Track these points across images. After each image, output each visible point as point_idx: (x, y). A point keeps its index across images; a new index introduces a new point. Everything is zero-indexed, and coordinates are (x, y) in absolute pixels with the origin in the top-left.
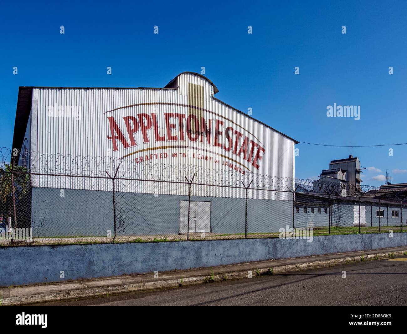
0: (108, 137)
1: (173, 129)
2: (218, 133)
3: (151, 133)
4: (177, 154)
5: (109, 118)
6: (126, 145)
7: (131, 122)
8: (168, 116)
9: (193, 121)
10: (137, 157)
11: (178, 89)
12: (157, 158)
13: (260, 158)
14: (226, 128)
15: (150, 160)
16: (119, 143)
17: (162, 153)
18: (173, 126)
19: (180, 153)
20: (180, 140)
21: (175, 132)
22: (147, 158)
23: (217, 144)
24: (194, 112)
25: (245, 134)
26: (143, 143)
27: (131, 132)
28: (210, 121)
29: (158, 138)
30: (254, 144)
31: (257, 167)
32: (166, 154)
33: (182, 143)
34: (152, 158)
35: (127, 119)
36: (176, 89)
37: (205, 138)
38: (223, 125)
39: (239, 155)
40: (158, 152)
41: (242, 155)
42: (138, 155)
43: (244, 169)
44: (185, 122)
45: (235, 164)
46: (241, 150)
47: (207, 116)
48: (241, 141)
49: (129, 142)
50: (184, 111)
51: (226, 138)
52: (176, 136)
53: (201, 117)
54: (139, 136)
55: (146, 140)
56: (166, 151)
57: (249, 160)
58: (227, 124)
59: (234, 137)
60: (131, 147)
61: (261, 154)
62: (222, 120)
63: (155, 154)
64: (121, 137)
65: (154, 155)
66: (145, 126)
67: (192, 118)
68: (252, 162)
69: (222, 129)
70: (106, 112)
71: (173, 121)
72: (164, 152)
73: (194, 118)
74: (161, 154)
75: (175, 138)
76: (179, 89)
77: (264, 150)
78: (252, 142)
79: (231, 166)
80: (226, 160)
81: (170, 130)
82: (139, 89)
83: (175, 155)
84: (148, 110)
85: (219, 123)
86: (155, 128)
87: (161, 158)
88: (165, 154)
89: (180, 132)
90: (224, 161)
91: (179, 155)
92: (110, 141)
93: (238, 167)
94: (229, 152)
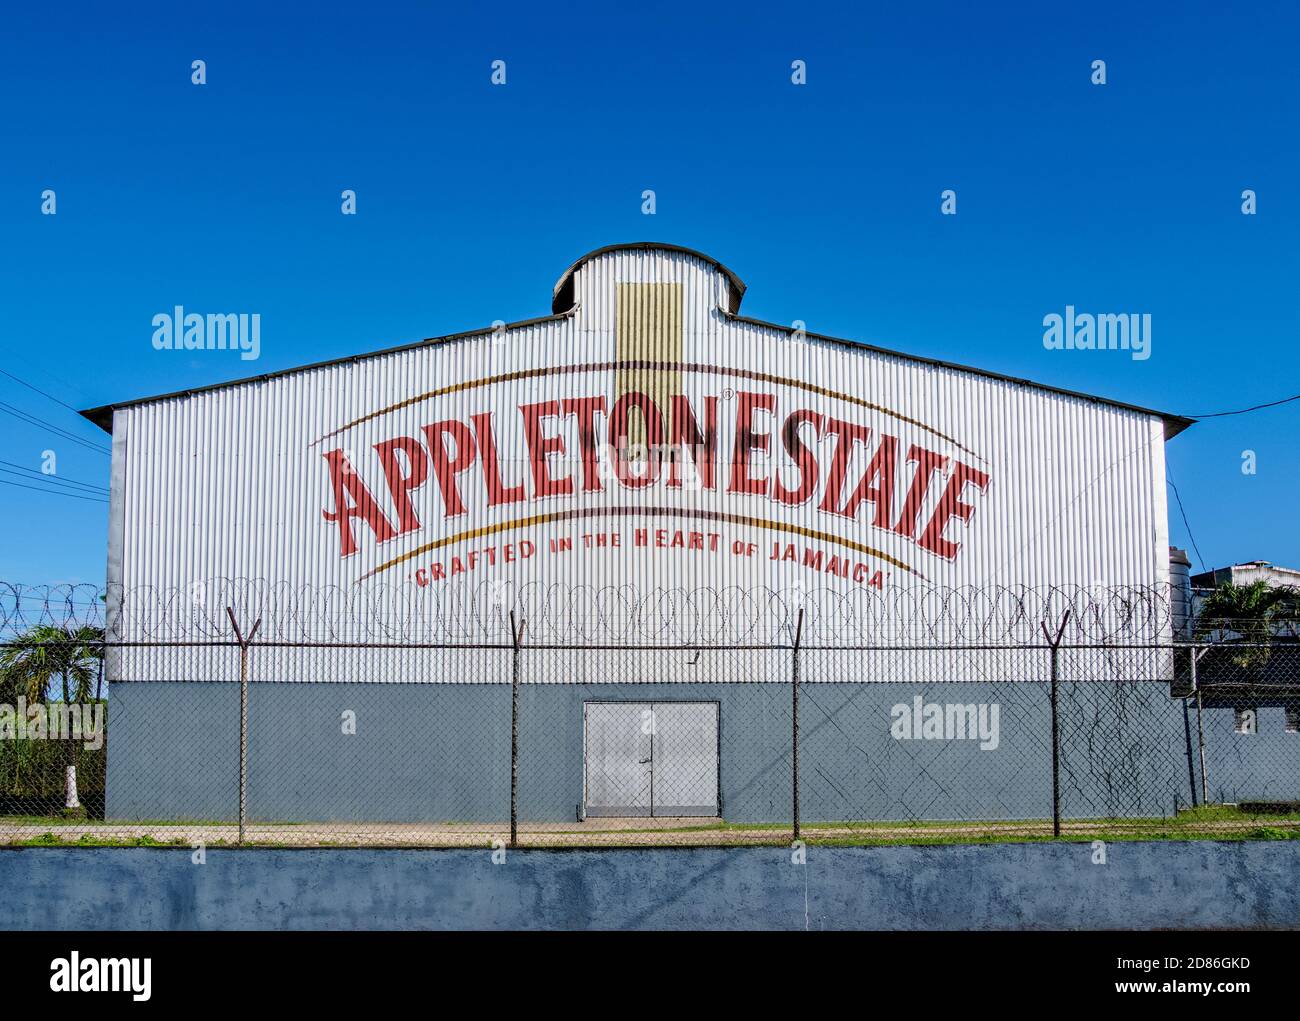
0: (327, 516)
1: (553, 458)
2: (748, 440)
3: (471, 482)
4: (570, 540)
5: (329, 456)
6: (384, 532)
7: (402, 457)
8: (533, 414)
9: (635, 415)
10: (420, 567)
11: (573, 316)
12: (493, 563)
13: (965, 512)
14: (787, 416)
15: (469, 571)
16: (362, 529)
17: (511, 542)
18: (557, 444)
19: (581, 534)
20: (585, 488)
21: (565, 464)
22: (457, 566)
23: (742, 483)
24: (640, 382)
25: (880, 426)
26: (443, 519)
27: (400, 489)
28: (711, 403)
29: (498, 495)
30: (928, 461)
31: (949, 551)
32: (529, 543)
33: (593, 500)
34: (476, 563)
35: (386, 450)
36: (565, 318)
37: (689, 470)
38: (771, 409)
39: (850, 511)
40: (497, 541)
41: (868, 510)
42: (425, 561)
43: (876, 565)
44: (602, 423)
45: (829, 550)
46: (863, 491)
47: (696, 389)
48: (861, 458)
49: (394, 520)
50: (603, 386)
51: (787, 456)
52: (567, 477)
53: (672, 393)
54: (427, 498)
55: (454, 506)
56: (530, 533)
57: (906, 527)
58: (790, 401)
59: (823, 450)
60: (400, 535)
61: (969, 494)
62: (768, 388)
63: (487, 550)
64: (368, 509)
65: (484, 554)
66: (451, 461)
67: (634, 403)
68: (920, 529)
69: (766, 423)
70: (318, 438)
71: (550, 427)
72: (518, 541)
73: (641, 406)
74: (508, 546)
75: (565, 487)
76: (577, 314)
77: (981, 480)
78: (915, 452)
79: (812, 560)
80: (785, 539)
81: (543, 460)
82: (426, 344)
83: (565, 544)
84: (460, 409)
85: (748, 402)
86: (486, 461)
87: (508, 560)
88: (525, 546)
89: (585, 461)
90: (777, 544)
91: (578, 543)
92: (330, 527)
93: (847, 561)
94: (802, 508)
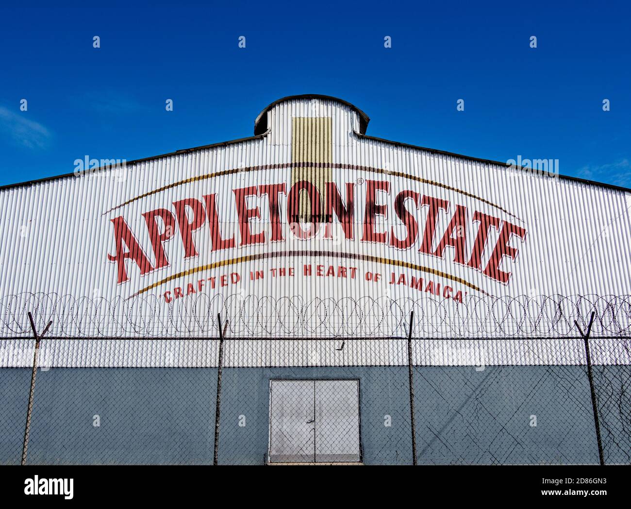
0: (110, 258)
1: (253, 221)
2: (373, 209)
3: (202, 237)
4: (263, 272)
5: (114, 221)
6: (145, 268)
7: (159, 220)
8: (241, 195)
9: (304, 194)
10: (167, 290)
11: (266, 136)
12: (214, 287)
13: (512, 253)
14: (397, 194)
15: (199, 293)
16: (132, 266)
17: (226, 273)
18: (256, 213)
19: (270, 268)
20: (272, 239)
21: (261, 225)
22: (191, 289)
23: (370, 236)
24: (307, 174)
25: (455, 200)
26: (183, 259)
27: (157, 240)
28: (350, 187)
29: (218, 243)
30: (486, 221)
31: (504, 277)
32: (237, 274)
33: (277, 247)
34: (203, 287)
35: (150, 217)
36: (262, 138)
37: (337, 226)
38: (387, 190)
39: (439, 253)
40: (217, 273)
41: (450, 252)
42: (171, 286)
43: (457, 287)
44: (283, 200)
45: (427, 277)
46: (447, 240)
47: (341, 179)
48: (444, 219)
49: (152, 260)
50: (285, 177)
51: (398, 219)
52: (261, 232)
53: (326, 181)
54: (174, 246)
55: (190, 251)
56: (237, 268)
57: (475, 262)
58: (399, 186)
59: (421, 215)
60: (156, 270)
61: (514, 241)
62: (384, 178)
63: (210, 279)
64: (137, 253)
65: (208, 282)
66: (190, 223)
67: (303, 187)
68: (484, 265)
69: (384, 199)
70: (109, 209)
71: (252, 202)
72: (230, 273)
73: (307, 189)
74: (224, 276)
75: (260, 238)
76: (269, 136)
77: (521, 232)
78: (477, 215)
79: (416, 284)
80: (399, 271)
81: (247, 222)
82: (178, 153)
83: (260, 275)
84: (197, 191)
85: (373, 186)
86: (211, 223)
87: (223, 285)
88: (235, 276)
89: (272, 223)
90: (394, 274)
91: (268, 274)
92: (112, 265)
93: (439, 285)
94: (408, 251)
